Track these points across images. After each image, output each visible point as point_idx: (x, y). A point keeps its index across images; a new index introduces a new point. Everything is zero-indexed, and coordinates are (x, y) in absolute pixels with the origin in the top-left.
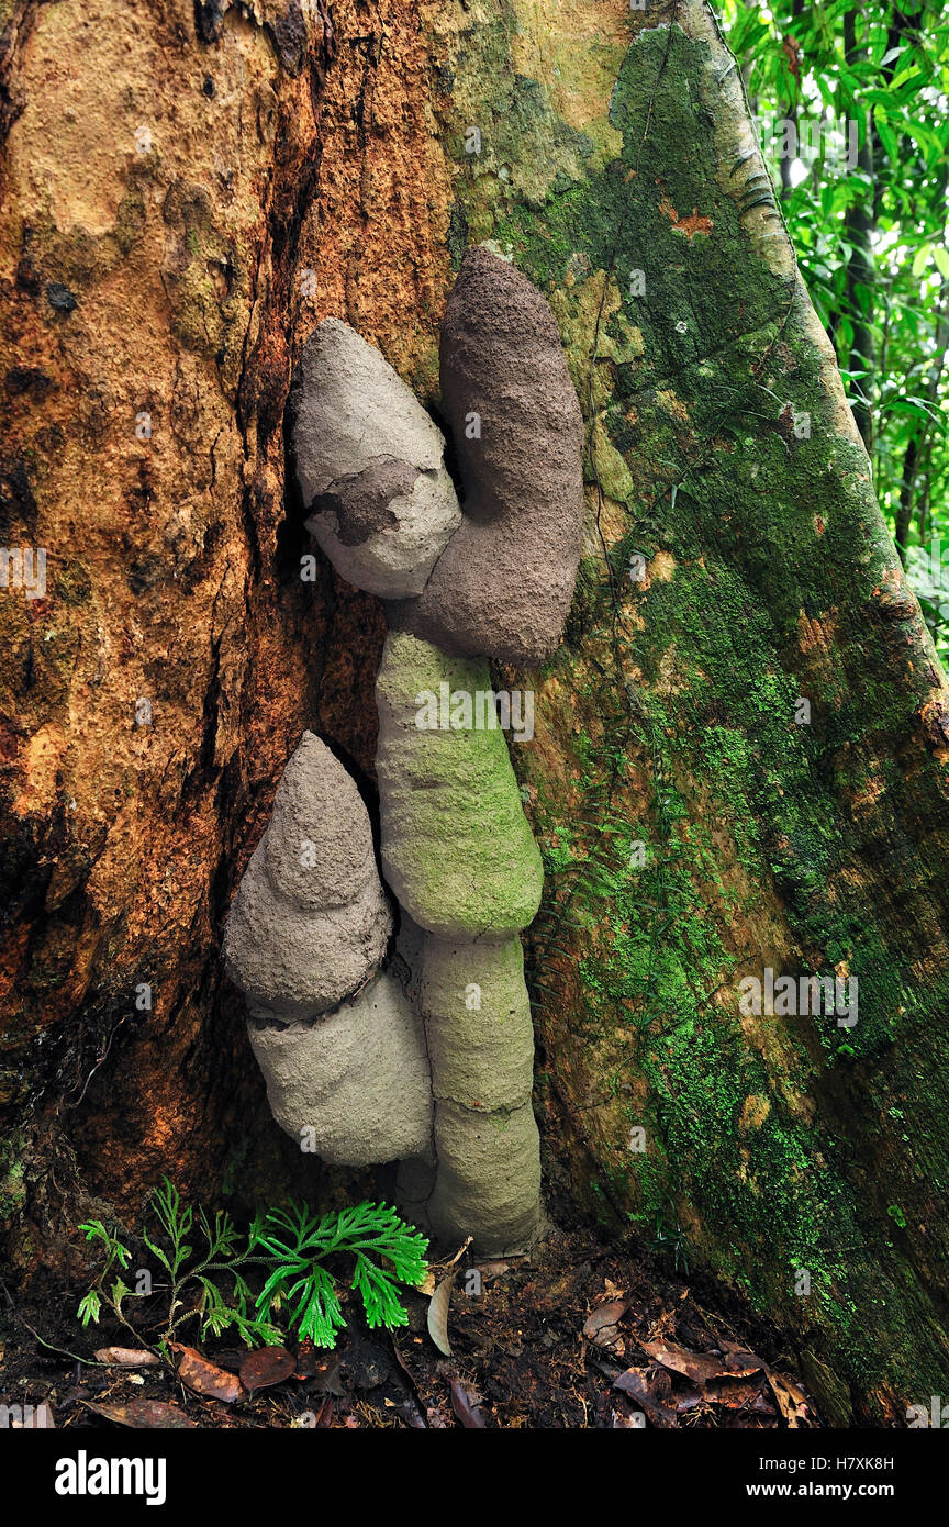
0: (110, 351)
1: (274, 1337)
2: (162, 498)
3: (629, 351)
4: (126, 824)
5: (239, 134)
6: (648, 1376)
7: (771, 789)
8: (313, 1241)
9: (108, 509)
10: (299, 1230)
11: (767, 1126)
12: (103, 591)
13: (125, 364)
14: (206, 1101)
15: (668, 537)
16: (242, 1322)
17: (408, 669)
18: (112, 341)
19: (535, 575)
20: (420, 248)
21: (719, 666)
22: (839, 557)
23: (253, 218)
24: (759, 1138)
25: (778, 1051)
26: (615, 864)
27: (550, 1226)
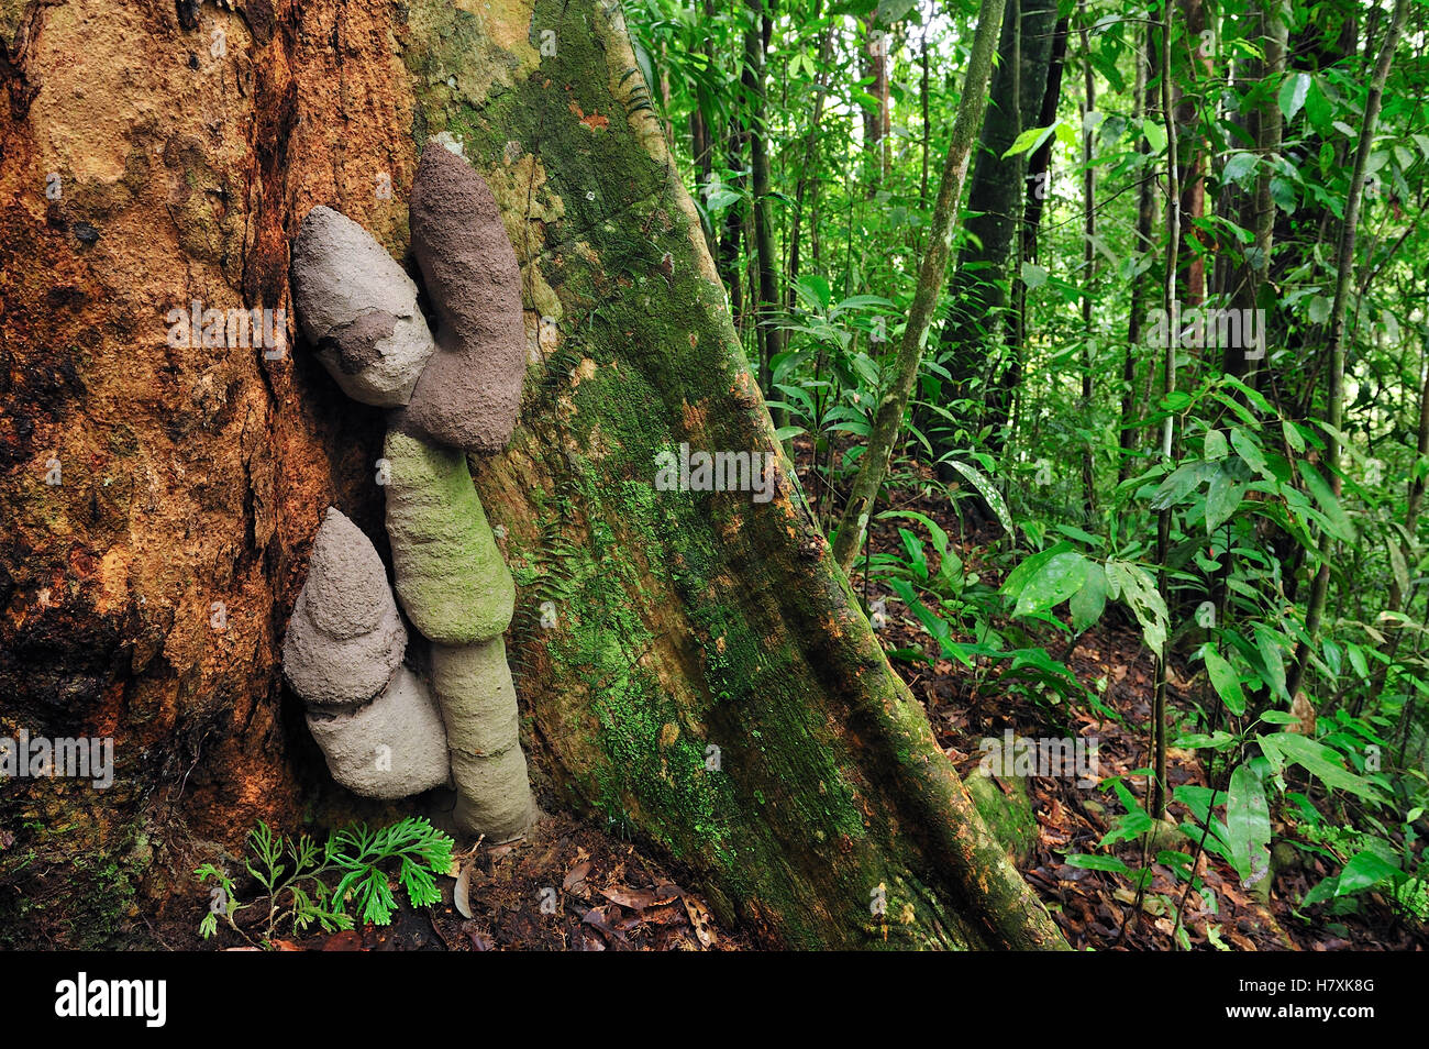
0: (131, 268)
1: (346, 923)
2: (187, 370)
3: (553, 214)
4: (189, 605)
5: (223, 93)
6: (606, 912)
7: (669, 523)
8: (372, 850)
9: (145, 383)
10: (360, 841)
11: (678, 743)
12: (147, 444)
13: (145, 276)
14: (284, 765)
15: (590, 348)
16: (322, 914)
17: (402, 459)
18: (132, 259)
19: (489, 392)
20: (391, 138)
21: (629, 438)
22: (707, 364)
23: (242, 153)
24: (673, 751)
25: (683, 694)
26: (567, 575)
27: (541, 813)
